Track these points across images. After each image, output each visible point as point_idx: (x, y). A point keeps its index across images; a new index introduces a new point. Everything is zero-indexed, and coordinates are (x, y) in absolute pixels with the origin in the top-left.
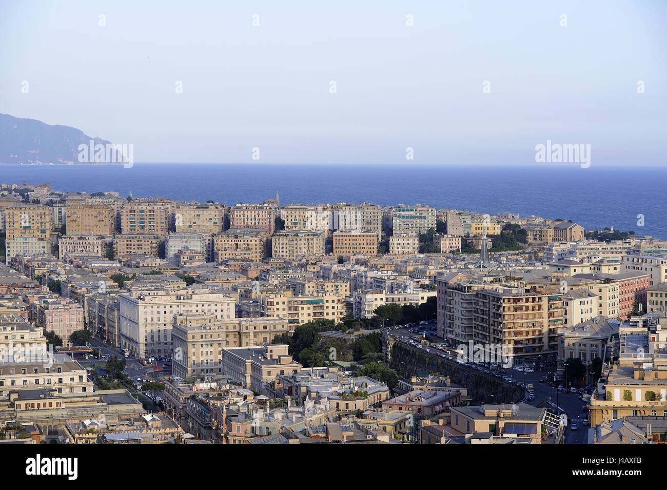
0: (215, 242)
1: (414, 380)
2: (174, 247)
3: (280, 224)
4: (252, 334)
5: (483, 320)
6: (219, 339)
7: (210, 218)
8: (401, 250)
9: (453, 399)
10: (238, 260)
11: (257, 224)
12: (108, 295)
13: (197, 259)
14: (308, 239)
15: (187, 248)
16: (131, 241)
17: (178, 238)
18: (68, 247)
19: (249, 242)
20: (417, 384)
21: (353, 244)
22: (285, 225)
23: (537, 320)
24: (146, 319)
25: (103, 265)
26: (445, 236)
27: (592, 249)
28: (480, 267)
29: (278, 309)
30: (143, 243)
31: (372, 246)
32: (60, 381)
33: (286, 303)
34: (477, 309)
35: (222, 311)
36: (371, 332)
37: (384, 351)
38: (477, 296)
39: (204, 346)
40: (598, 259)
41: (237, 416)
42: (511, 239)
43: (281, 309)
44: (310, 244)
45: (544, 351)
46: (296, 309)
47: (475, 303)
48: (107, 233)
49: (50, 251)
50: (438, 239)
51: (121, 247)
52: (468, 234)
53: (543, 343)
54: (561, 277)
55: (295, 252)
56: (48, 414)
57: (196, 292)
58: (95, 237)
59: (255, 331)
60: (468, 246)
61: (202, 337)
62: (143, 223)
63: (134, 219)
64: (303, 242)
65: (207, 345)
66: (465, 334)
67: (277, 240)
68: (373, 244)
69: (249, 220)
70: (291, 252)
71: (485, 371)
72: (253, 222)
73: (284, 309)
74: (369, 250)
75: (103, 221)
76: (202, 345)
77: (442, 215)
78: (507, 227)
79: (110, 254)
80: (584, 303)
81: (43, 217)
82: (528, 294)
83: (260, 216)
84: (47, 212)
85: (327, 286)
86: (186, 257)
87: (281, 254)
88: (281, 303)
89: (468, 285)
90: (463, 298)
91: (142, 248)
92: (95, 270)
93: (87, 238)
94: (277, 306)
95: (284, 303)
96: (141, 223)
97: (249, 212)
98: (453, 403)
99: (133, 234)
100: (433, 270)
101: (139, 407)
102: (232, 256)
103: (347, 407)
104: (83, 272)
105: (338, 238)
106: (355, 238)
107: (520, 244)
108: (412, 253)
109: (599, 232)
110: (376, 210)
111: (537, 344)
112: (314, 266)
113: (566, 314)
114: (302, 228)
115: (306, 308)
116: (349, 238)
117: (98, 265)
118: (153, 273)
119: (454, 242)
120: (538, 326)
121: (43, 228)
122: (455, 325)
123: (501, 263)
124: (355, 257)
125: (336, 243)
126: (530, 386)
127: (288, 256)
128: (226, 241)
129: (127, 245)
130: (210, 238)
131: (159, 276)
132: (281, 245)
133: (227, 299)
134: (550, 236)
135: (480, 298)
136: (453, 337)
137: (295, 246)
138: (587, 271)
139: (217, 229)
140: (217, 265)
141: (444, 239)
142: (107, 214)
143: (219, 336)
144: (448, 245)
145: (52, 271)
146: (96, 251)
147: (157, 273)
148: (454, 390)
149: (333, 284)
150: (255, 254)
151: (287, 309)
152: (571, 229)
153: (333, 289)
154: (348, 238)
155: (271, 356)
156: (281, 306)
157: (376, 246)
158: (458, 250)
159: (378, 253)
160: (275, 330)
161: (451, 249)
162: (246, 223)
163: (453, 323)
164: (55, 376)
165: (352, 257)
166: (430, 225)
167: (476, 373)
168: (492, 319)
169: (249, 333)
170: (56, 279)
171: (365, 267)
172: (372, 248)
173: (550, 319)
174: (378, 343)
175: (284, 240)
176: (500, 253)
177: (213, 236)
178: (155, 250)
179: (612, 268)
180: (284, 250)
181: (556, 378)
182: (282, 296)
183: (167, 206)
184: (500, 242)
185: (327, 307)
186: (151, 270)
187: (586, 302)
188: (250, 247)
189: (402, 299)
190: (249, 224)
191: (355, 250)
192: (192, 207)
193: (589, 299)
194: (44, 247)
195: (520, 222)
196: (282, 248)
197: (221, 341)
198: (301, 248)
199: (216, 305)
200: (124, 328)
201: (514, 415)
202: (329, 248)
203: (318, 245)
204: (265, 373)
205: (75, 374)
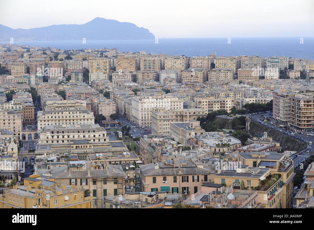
0: (182, 74)
1: (255, 139)
2: (163, 76)
3: (213, 65)
4: (188, 116)
5: (293, 111)
6: (172, 118)
7: (180, 64)
8: (270, 78)
9: (272, 148)
10: (192, 82)
11: (202, 66)
12: (128, 98)
13: (173, 81)
14: (225, 73)
15: (169, 77)
16: (144, 74)
17: (165, 72)
18: (116, 76)
19: (198, 74)
20: (256, 140)
21: (247, 75)
22: (216, 66)
24: (142, 109)
25: (130, 84)
26: (293, 71)
28: (305, 85)
29: (203, 105)
30: (149, 75)
32: (94, 136)
33: (207, 102)
34: (290, 106)
35: (177, 105)
36: (241, 116)
37: (246, 125)
38: (290, 99)
39: (165, 121)
41: (166, 153)
43: (205, 105)
44: (226, 75)
46: (212, 105)
47: (289, 103)
48: (134, 70)
49: (108, 78)
50: (289, 72)
51: (140, 76)
52: (304, 70)
55: (219, 78)
56: (85, 151)
57: (166, 97)
58: (128, 72)
59: (190, 115)
60: (303, 75)
61: (164, 117)
62: (150, 65)
63: (146, 64)
64: (223, 74)
65: (166, 121)
66: (284, 117)
67: (211, 73)
69: (199, 64)
70: (217, 79)
72: (200, 65)
73: (206, 105)
74: (255, 78)
75: (132, 65)
76: (164, 121)
77: (292, 61)
79: (135, 79)
81: (106, 63)
83: (204, 62)
84: (107, 61)
85: (231, 94)
86: (168, 81)
87: (213, 79)
88: (205, 102)
89: (287, 94)
90: (284, 100)
91: (149, 77)
92: (127, 87)
93: (125, 72)
94: (203, 104)
95: (206, 102)
96: (149, 65)
97: (199, 60)
98: (271, 150)
99: (145, 70)
100: (283, 87)
101: (126, 148)
102: (190, 81)
103: (219, 151)
104: (120, 88)
105: (240, 72)
106: (248, 72)
108: (276, 79)
110: (259, 59)
112: (226, 85)
114: (223, 67)
115: (217, 105)
116: (246, 72)
117: (128, 84)
118: (151, 88)
119: (297, 73)
121: (106, 68)
124: (248, 81)
125: (239, 74)
126: (311, 142)
127: (216, 80)
128: (187, 73)
129: (143, 75)
130: (180, 72)
131: (154, 89)
132: (213, 75)
133: (179, 100)
135: (292, 100)
136: (279, 119)
137: (219, 76)
139: (183, 68)
140: (182, 84)
141: (292, 72)
142: (134, 62)
143: (172, 117)
144: (294, 75)
145: (107, 87)
146: (128, 78)
147: (153, 88)
148: (273, 143)
149: (233, 93)
150: (200, 79)
151: (207, 105)
153: (233, 95)
154: (245, 72)
155: (192, 126)
156: (205, 103)
158: (299, 77)
159: (259, 79)
160: (199, 114)
161: (295, 77)
162: (197, 65)
163: (279, 112)
164: (92, 134)
165: (246, 81)
166: (285, 66)
167: (287, 136)
168: (296, 111)
169: (187, 116)
170: (108, 91)
171: (250, 86)
174: (243, 121)
175: (214, 73)
177: (181, 71)
178: (155, 78)
180: (214, 77)
182: (206, 99)
183: (161, 58)
185: (227, 104)
186: (151, 87)
188: (198, 76)
189: (263, 101)
190: (199, 66)
191: (248, 77)
192: (172, 58)
194: (106, 77)
196: (213, 77)
197: (173, 119)
198: (222, 77)
199: (174, 103)
200: (133, 113)
201: (266, 157)
202: (236, 77)
203: (230, 75)
204: (188, 134)
205: (101, 133)
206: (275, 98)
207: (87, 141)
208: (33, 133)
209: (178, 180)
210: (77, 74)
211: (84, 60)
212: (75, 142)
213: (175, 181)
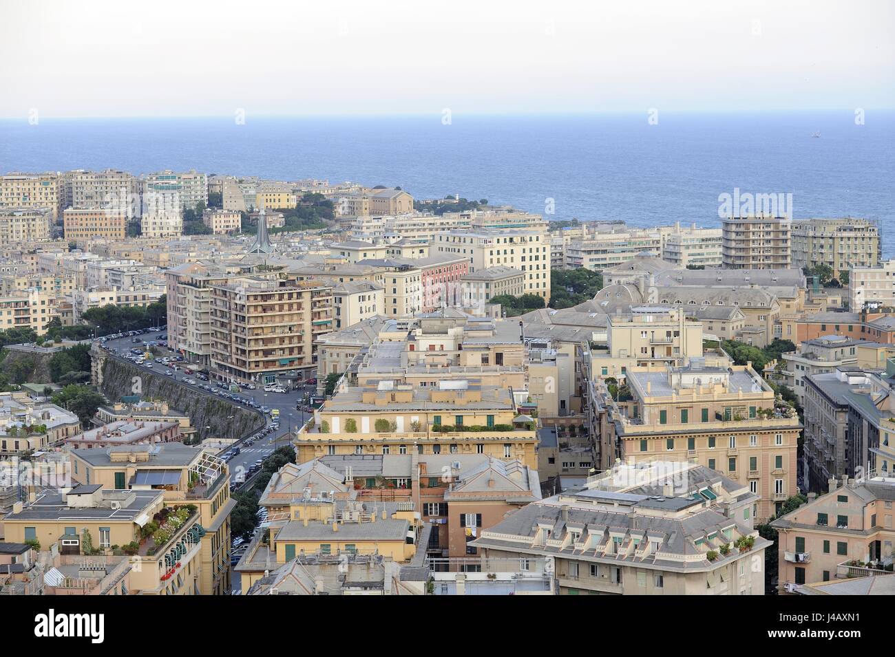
1: (118, 407)
5: (223, 324)
8: (158, 232)
9: (167, 432)
14: (28, 220)
20: (121, 413)
21: (92, 224)
23: (295, 323)
26: (220, 211)
27: (414, 225)
28: (256, 251)
31: (118, 227)
34: (216, 310)
36: (76, 343)
37: (93, 369)
38: (215, 292)
40: (399, 239)
42: (311, 214)
44: (31, 226)
45: (305, 364)
47: (212, 302)
50: (209, 216)
52: (252, 208)
53: (304, 353)
54: (337, 264)
55: (9, 237)
60: (249, 224)
66: (201, 343)
68: (120, 224)
70: (5, 237)
71: (221, 392)
74: (113, 233)
77: (217, 183)
78: (308, 197)
80: (363, 298)
82: (282, 288)
89: (205, 279)
90: (198, 295)
98: (166, 438)
100: (195, 257)
103: (17, 447)
105: (70, 217)
106: (94, 217)
107: (324, 220)
108: (173, 235)
109: (439, 203)
110: (123, 179)
111: (295, 355)
112: (32, 256)
113: (338, 314)
114: (21, 205)
115: (5, 313)
116: (86, 216)
119: (231, 219)
120: (297, 332)
122: (187, 332)
123: (289, 246)
124: (93, 242)
125: (68, 225)
126: (275, 412)
134: (366, 209)
135: (219, 295)
136: (186, 348)
137: (10, 229)
138: (381, 255)
141: (218, 216)
144: (223, 224)
148: (171, 419)
149: (53, 279)
152: (395, 198)
153: (53, 285)
154: (84, 217)
157: (123, 227)
158: (237, 230)
159: (126, 236)
161: (227, 229)
163: (185, 330)
165: (89, 242)
166: (199, 198)
167: (209, 396)
168: (234, 324)
171: (99, 256)
172: (117, 229)
173: (314, 321)
174: (83, 359)
176: (295, 232)
179: (417, 251)
181: (314, 400)
184: (295, 218)
185: (35, 311)
187: (367, 298)
189: (140, 298)
191: (94, 233)
193: (372, 293)
195: (326, 191)
198: (18, 232)
201: (152, 458)
202: (58, 230)
203: (42, 228)
206: (172, 288)
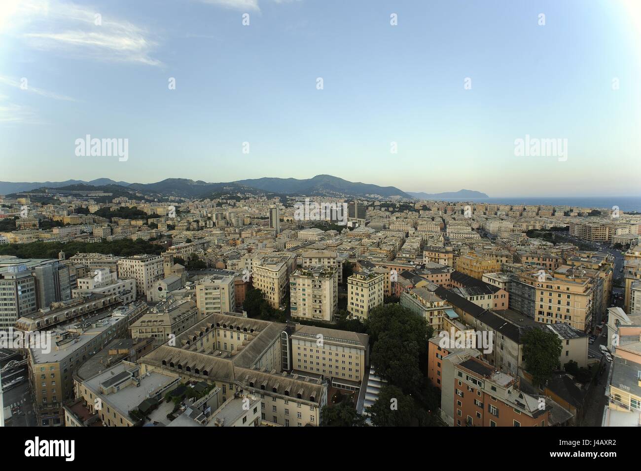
2: (499, 213)
3: (525, 209)
5: (585, 232)
6: (508, 231)
7: (507, 208)
8: (558, 215)
11: (519, 209)
12: (484, 221)
13: (504, 215)
15: (502, 213)
16: (489, 212)
17: (500, 211)
19: (517, 213)
21: (545, 213)
24: (492, 227)
25: (484, 216)
30: (492, 212)
34: (583, 229)
35: (509, 226)
36: (549, 232)
37: (552, 236)
38: (583, 226)
42: (596, 213)
43: (524, 226)
45: (606, 240)
46: (528, 226)
48: (484, 210)
50: (570, 213)
51: (487, 213)
52: (580, 212)
53: (606, 238)
57: (504, 222)
58: (482, 211)
59: (518, 230)
60: (580, 215)
61: (504, 230)
62: (492, 208)
63: (490, 208)
64: (530, 213)
65: (506, 232)
67: (524, 212)
69: (517, 208)
78: (593, 210)
79: (485, 214)
80: (622, 230)
82: (601, 226)
86: (501, 215)
89: (580, 224)
90: (578, 226)
99: (490, 210)
100: (568, 220)
101: (490, 242)
102: (513, 215)
104: (479, 217)
105: (540, 212)
107: (600, 214)
108: (562, 216)
113: (615, 232)
116: (543, 212)
117: (482, 216)
119: (575, 214)
123: (591, 219)
124: (545, 216)
126: (601, 248)
127: (527, 216)
128: (511, 212)
130: (508, 212)
131: (495, 218)
132: (525, 214)
133: (511, 223)
136: (574, 235)
139: (509, 210)
140: (509, 217)
142: (484, 207)
144: (573, 214)
146: (482, 213)
150: (518, 215)
151: (526, 226)
155: (522, 235)
157: (551, 214)
160: (523, 230)
163: (574, 232)
164: (473, 235)
171: (547, 219)
172: (549, 214)
173: (609, 233)
178: (495, 214)
181: (611, 247)
182: (524, 224)
183: (498, 205)
184: (592, 214)
192: (503, 205)
195: (597, 210)
199: (508, 224)
200: (487, 228)
203: (534, 214)
204: (520, 239)
205: (477, 235)
207: (471, 238)
208: (445, 233)
209: (540, 260)
210: (459, 211)
211: (462, 206)
212: (466, 238)
213: (539, 260)
